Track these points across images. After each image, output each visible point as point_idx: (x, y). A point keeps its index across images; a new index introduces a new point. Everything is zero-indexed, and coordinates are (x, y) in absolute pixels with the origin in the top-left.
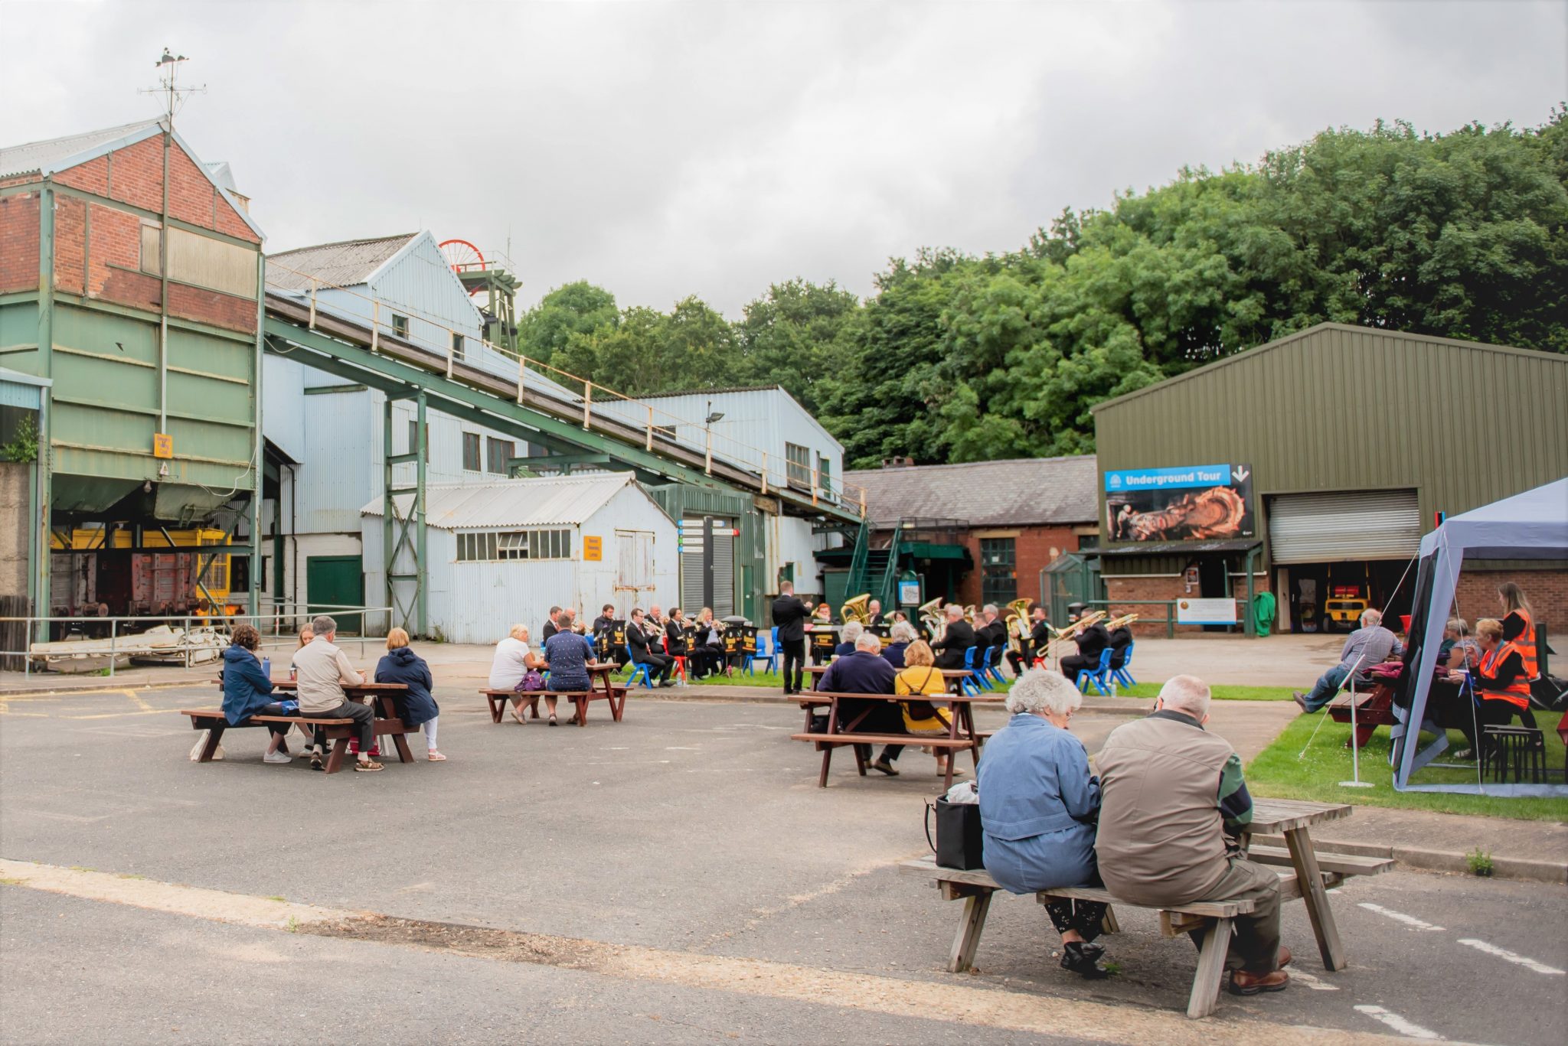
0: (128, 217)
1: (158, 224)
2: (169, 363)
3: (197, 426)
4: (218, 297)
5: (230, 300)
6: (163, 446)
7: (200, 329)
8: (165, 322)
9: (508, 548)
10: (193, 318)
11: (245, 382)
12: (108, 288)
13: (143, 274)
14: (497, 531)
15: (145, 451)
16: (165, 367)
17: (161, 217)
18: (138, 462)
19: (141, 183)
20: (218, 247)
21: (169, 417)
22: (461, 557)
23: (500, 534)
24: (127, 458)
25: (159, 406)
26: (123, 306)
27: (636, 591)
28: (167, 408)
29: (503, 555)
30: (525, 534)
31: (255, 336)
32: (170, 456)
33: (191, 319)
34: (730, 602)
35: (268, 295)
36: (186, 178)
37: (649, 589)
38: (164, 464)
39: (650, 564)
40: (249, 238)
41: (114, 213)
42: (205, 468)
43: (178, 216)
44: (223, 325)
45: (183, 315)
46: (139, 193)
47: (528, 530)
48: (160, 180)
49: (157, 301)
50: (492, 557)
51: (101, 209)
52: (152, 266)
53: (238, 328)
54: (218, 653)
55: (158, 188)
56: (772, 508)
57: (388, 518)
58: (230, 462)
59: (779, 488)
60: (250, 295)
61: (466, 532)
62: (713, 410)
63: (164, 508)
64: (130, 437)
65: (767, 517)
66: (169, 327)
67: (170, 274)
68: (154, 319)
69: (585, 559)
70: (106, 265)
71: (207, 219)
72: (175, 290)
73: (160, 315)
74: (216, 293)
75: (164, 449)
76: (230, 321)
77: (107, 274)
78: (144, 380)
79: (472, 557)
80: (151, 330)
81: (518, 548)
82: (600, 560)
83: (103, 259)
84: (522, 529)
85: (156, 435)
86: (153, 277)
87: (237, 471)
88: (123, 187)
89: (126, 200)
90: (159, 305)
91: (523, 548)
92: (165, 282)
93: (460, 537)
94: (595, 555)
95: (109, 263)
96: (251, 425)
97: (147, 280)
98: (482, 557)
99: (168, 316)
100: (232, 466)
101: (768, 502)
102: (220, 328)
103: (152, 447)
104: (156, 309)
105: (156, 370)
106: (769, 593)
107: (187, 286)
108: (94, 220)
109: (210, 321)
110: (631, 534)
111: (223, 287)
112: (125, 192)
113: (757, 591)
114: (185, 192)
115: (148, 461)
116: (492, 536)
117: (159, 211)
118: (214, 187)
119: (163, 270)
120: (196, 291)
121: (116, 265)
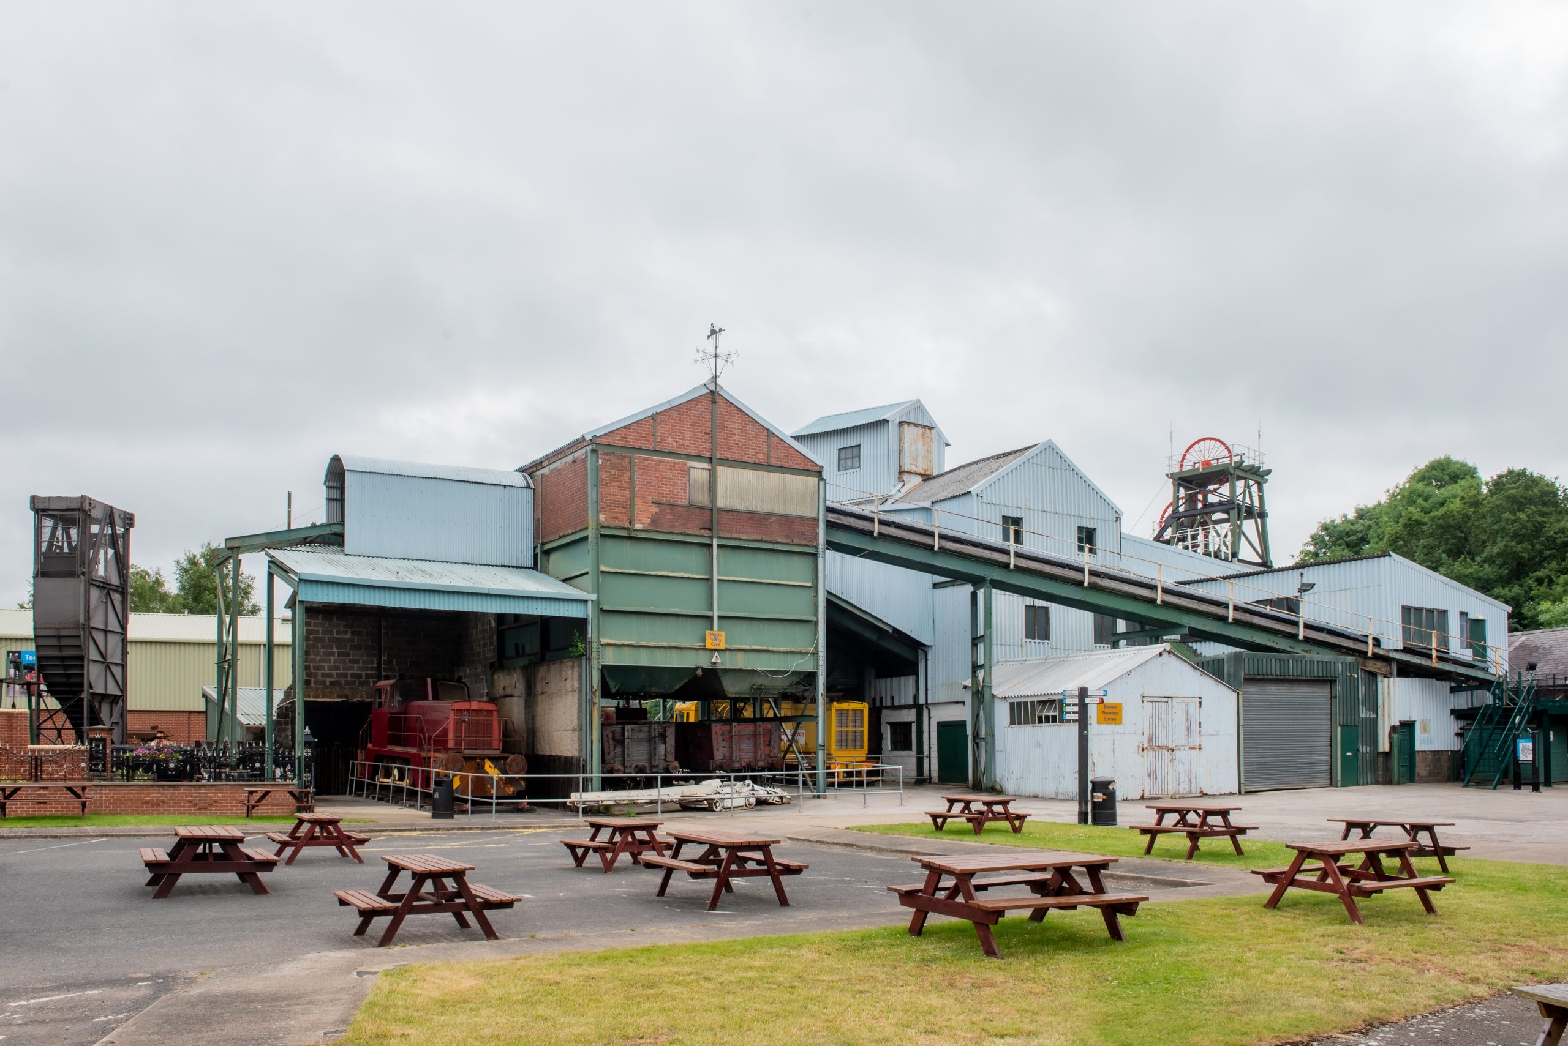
0: (675, 463)
1: (706, 466)
2: (719, 574)
3: (755, 623)
4: (773, 518)
5: (787, 520)
6: (715, 639)
7: (756, 545)
8: (715, 542)
9: (1044, 714)
10: (746, 537)
11: (809, 584)
12: (655, 520)
13: (692, 506)
14: (1036, 699)
15: (699, 644)
16: (716, 578)
17: (711, 460)
18: (692, 653)
19: (688, 434)
20: (773, 479)
21: (720, 617)
22: (1012, 723)
23: (1039, 702)
24: (679, 651)
25: (712, 610)
26: (672, 533)
27: (1173, 750)
28: (719, 610)
29: (1040, 720)
30: (1053, 701)
31: (816, 547)
32: (722, 646)
33: (744, 538)
34: (1326, 758)
35: (830, 510)
36: (736, 426)
37: (1192, 748)
38: (716, 654)
39: (1194, 727)
40: (810, 468)
41: (660, 461)
42: (763, 656)
43: (729, 457)
44: (779, 540)
45: (735, 535)
46: (686, 443)
47: (1057, 698)
48: (709, 430)
49: (708, 527)
50: (1033, 722)
51: (647, 460)
52: (703, 499)
53: (796, 541)
54: (753, 801)
55: (707, 437)
56: (1384, 670)
57: (975, 689)
58: (788, 649)
59: (1388, 651)
60: (809, 513)
61: (1015, 701)
62: (1305, 581)
63: (732, 687)
64: (685, 635)
65: (1379, 678)
66: (720, 546)
67: (721, 503)
68: (706, 541)
69: (1099, 723)
70: (653, 503)
71: (761, 456)
72: (726, 516)
73: (711, 538)
74: (770, 515)
75: (717, 642)
76: (787, 537)
77: (654, 509)
78: (699, 589)
79: (1020, 723)
80: (705, 550)
81: (1051, 714)
82: (1120, 723)
83: (650, 498)
84: (1052, 698)
85: (707, 632)
86: (703, 508)
87: (799, 656)
88: (670, 440)
89: (674, 450)
90: (710, 530)
91: (1054, 714)
92: (715, 512)
93: (1012, 704)
94: (1114, 720)
95: (654, 500)
96: (814, 619)
97: (697, 511)
98: (1026, 722)
99: (719, 537)
100: (792, 653)
101: (1379, 664)
102: (777, 543)
103: (704, 640)
104: (707, 533)
105: (709, 580)
106: (1381, 750)
107: (740, 512)
108: (639, 469)
109: (765, 538)
110: (1166, 699)
111: (780, 509)
112: (672, 444)
113: (1363, 749)
114: (735, 437)
115: (701, 653)
116: (1032, 703)
117: (708, 455)
118: (768, 430)
119: (713, 501)
120: (750, 515)
121: (663, 502)
